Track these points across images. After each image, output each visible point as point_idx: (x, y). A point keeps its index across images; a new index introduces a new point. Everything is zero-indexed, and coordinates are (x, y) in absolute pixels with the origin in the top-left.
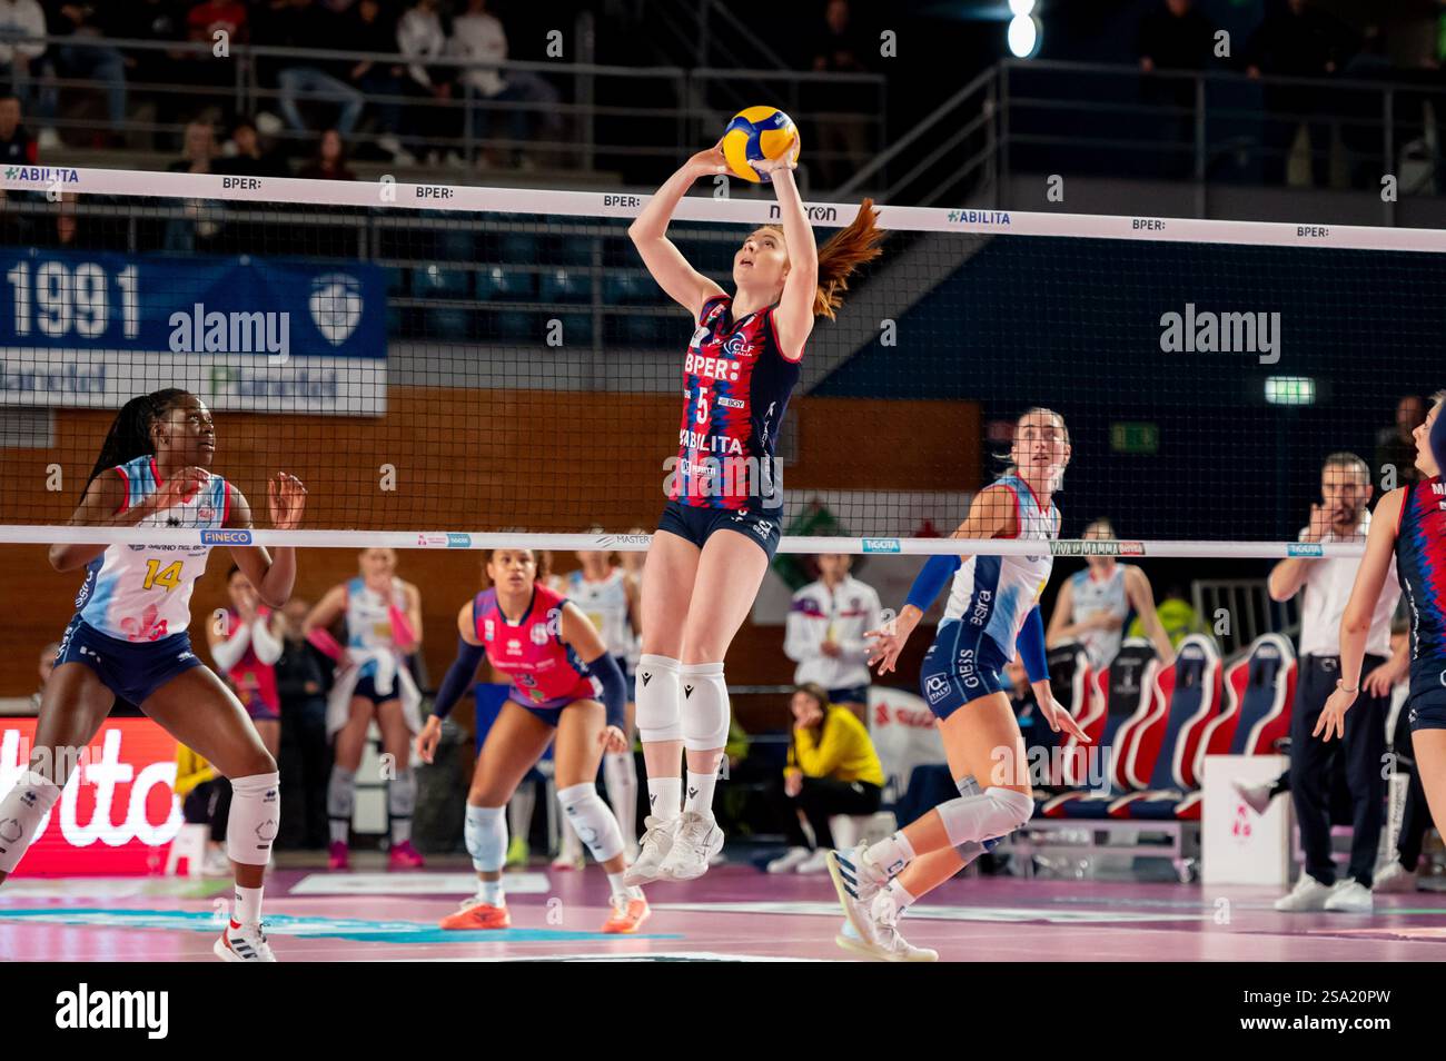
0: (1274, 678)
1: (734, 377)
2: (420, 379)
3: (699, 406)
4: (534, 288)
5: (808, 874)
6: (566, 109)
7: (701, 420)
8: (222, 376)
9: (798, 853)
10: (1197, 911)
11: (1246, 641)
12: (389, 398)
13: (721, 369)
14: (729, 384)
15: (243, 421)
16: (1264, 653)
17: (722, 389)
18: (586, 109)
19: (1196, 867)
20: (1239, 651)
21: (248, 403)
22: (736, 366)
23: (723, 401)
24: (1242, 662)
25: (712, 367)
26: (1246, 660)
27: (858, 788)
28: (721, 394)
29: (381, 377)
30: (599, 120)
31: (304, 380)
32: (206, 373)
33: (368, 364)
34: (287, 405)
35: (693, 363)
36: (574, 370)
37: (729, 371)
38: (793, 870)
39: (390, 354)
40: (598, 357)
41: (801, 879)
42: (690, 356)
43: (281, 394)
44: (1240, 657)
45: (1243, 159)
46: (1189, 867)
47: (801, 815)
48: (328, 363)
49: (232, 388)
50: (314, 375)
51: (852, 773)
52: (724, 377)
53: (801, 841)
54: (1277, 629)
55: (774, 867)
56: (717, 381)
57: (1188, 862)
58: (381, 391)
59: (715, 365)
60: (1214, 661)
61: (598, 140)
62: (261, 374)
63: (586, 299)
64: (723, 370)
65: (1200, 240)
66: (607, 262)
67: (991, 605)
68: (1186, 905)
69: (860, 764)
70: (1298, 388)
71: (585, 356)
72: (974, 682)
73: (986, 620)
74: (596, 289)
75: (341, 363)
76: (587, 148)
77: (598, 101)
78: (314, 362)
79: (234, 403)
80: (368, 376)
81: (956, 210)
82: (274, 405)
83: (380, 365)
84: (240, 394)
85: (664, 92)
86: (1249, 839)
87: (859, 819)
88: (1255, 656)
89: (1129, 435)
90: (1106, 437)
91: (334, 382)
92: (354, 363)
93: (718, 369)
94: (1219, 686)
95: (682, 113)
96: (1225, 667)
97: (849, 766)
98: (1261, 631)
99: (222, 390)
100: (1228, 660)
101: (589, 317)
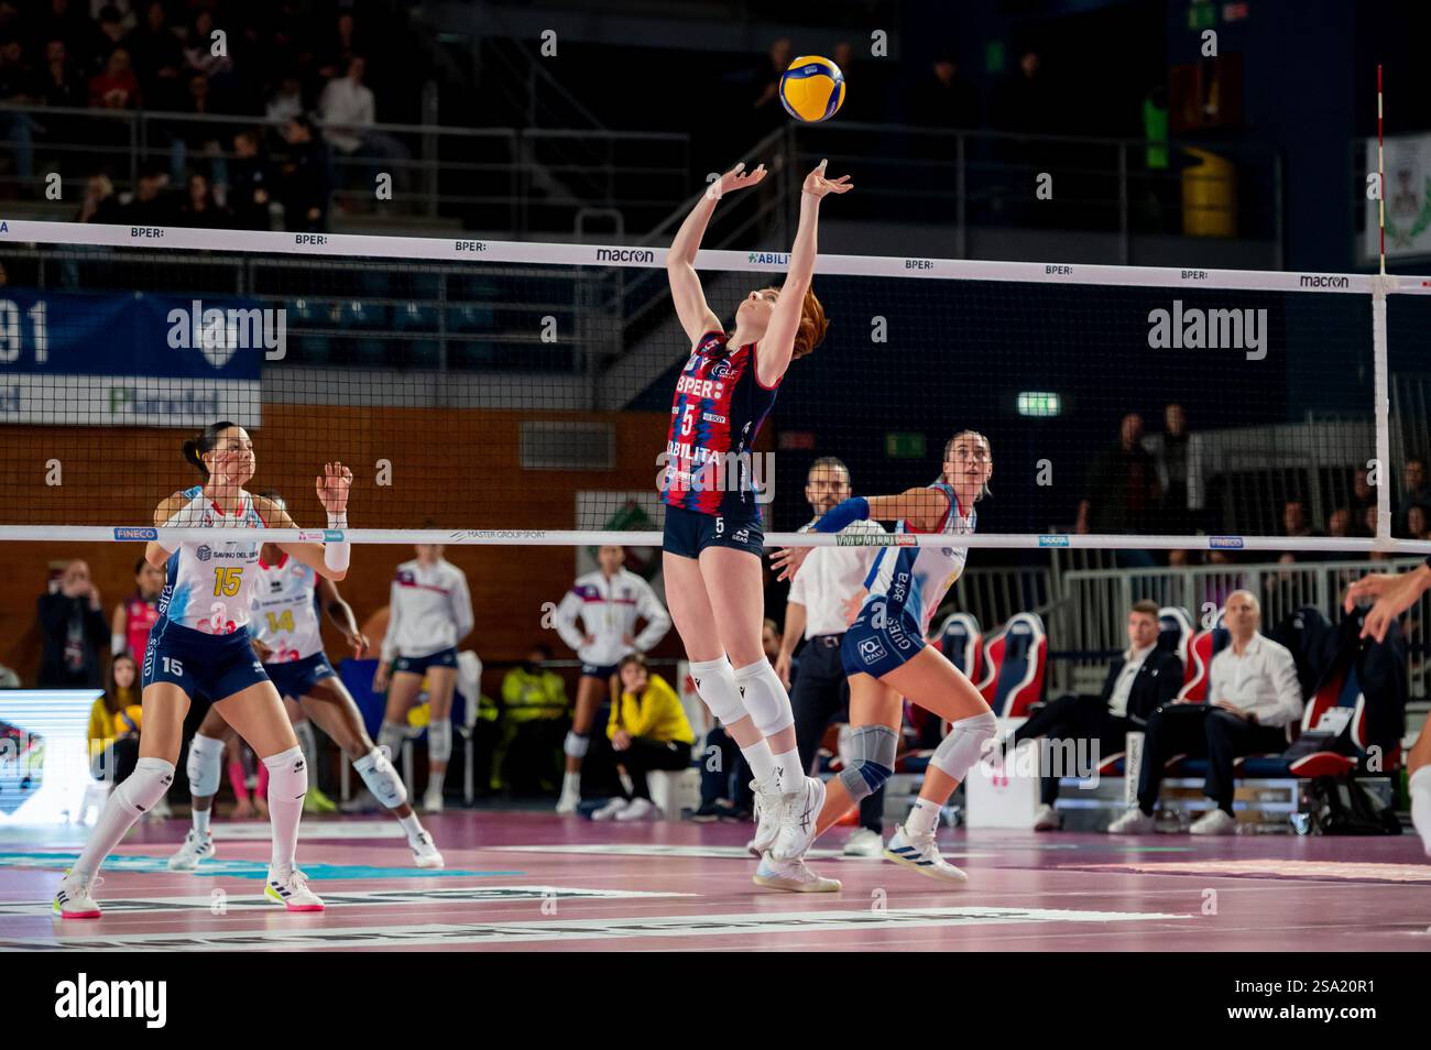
0: (1027, 651)
1: (718, 396)
2: (289, 398)
3: (685, 420)
4: (389, 319)
5: (627, 821)
6: (414, 164)
7: (685, 432)
8: (120, 395)
9: (618, 803)
10: (963, 850)
11: (1003, 620)
12: (263, 415)
13: (708, 389)
14: (713, 401)
15: (138, 435)
16: (1018, 630)
17: (706, 406)
18: (431, 164)
19: (962, 812)
20: (996, 628)
21: (142, 419)
22: (720, 386)
23: (707, 417)
24: (1000, 637)
25: (699, 387)
26: (1002, 636)
27: (672, 747)
28: (706, 410)
29: (256, 397)
30: (443, 174)
31: (190, 400)
32: (106, 394)
33: (244, 385)
34: (175, 421)
35: (684, 384)
36: (420, 390)
37: (714, 390)
38: (612, 818)
39: (263, 377)
40: (442, 379)
41: (619, 825)
42: (682, 377)
43: (170, 410)
44: (998, 633)
45: (997, 204)
46: (956, 813)
47: (621, 769)
48: (210, 384)
49: (129, 406)
50: (198, 395)
51: (666, 733)
52: (709, 395)
53: (620, 792)
54: (1029, 609)
55: (597, 815)
56: (703, 399)
57: (955, 809)
58: (256, 409)
59: (702, 385)
60: (974, 636)
61: (441, 191)
62: (153, 394)
63: (433, 328)
64: (708, 390)
65: (963, 278)
66: (451, 297)
67: (908, 585)
68: (953, 845)
69: (673, 726)
70: (1046, 402)
71: (430, 379)
72: (906, 644)
73: (905, 598)
74: (441, 320)
75: (221, 384)
76: (433, 198)
77: (441, 158)
78: (198, 384)
79: (130, 419)
80: (244, 396)
81: (755, 253)
82: (164, 420)
83: (255, 386)
84: (136, 411)
85: (500, 150)
86: (1006, 789)
87: (671, 774)
88: (1010, 633)
89: (899, 443)
90: (883, 445)
91: (215, 402)
92: (233, 385)
93: (705, 389)
94: (980, 657)
95: (514, 167)
96: (983, 643)
97: (662, 729)
98: (1015, 611)
99: (119, 408)
100: (986, 637)
101: (436, 343)
